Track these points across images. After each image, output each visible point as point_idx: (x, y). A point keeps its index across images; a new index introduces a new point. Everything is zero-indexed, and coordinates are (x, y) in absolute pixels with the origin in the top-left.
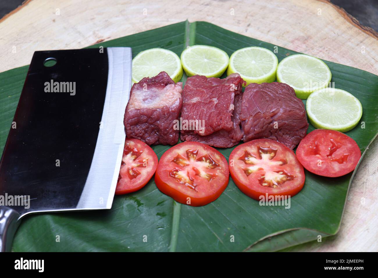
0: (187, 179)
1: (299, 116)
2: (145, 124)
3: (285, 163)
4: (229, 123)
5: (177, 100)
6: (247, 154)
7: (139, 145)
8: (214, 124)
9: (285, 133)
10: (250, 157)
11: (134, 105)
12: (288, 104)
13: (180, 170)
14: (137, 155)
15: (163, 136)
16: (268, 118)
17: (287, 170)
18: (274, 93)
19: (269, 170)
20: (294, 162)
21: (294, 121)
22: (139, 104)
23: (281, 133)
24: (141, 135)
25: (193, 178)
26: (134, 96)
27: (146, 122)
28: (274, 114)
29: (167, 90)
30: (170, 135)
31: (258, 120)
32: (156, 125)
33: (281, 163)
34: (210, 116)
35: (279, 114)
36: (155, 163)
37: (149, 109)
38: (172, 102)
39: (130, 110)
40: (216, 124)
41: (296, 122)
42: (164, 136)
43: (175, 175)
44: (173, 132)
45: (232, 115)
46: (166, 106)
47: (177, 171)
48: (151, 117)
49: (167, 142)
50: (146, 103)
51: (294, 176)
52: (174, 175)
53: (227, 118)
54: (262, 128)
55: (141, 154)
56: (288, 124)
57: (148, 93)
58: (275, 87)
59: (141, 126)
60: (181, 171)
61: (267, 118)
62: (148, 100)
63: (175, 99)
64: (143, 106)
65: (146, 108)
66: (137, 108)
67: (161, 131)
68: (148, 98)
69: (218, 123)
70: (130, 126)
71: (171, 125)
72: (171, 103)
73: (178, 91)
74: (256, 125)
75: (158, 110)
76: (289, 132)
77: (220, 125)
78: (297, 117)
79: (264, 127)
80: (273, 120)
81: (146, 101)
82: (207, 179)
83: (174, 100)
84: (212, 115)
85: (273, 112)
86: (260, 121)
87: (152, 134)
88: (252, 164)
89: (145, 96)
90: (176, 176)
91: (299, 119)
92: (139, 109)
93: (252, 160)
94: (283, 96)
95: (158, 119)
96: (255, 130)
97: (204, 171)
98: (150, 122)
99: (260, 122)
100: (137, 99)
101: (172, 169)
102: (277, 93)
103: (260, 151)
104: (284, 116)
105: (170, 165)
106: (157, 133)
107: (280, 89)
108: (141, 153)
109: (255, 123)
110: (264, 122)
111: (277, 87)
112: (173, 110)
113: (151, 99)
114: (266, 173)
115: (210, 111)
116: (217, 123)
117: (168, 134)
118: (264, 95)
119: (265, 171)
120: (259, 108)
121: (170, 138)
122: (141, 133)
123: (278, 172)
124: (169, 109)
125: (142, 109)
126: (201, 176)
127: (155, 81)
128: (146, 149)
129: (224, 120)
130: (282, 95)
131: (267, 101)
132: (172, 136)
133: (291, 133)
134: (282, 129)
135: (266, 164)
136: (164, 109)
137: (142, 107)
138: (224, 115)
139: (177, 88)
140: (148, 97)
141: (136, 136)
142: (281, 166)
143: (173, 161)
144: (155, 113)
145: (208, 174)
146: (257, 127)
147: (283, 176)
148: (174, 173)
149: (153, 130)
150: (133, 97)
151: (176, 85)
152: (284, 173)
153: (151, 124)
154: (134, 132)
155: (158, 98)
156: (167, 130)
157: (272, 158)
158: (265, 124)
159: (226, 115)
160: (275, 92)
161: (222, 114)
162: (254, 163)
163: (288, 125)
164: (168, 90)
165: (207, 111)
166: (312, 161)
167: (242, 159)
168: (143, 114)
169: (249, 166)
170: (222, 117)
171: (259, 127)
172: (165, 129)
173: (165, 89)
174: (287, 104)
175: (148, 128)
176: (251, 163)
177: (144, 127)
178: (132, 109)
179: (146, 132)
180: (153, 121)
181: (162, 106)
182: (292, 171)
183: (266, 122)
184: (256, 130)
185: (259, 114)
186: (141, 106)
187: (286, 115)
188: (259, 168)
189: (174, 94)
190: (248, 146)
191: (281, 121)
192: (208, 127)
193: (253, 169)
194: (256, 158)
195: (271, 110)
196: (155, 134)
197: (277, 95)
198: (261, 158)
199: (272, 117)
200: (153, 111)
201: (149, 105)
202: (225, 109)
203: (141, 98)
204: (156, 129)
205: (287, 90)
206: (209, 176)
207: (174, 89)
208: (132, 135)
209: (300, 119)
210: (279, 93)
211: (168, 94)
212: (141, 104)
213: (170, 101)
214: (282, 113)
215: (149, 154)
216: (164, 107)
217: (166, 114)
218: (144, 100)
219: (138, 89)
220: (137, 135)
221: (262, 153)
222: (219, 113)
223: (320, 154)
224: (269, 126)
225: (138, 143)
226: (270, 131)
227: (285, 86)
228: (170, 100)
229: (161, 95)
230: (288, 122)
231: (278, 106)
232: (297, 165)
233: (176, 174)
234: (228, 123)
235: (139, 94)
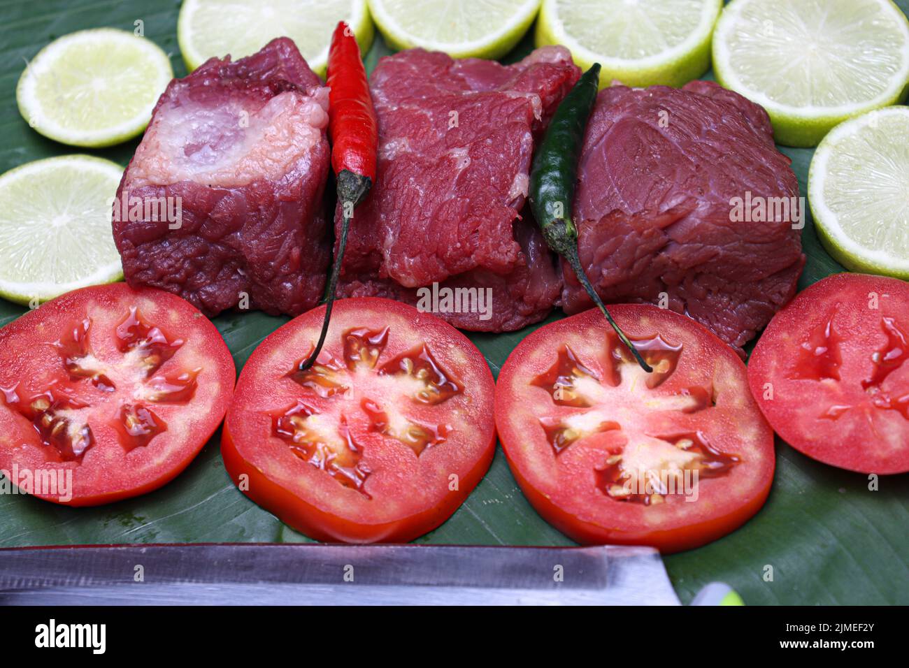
0: (338, 444)
1: (767, 230)
2: (192, 238)
3: (706, 400)
4: (504, 248)
5: (301, 155)
6: (567, 365)
7: (174, 316)
8: (450, 248)
9: (715, 289)
10: (575, 375)
11: (145, 171)
12: (732, 181)
13: (313, 412)
14: (162, 353)
15: (261, 284)
16: (651, 235)
17: (711, 432)
18: (687, 130)
19: (643, 431)
20: (738, 401)
21: (747, 245)
22: (164, 167)
23: (699, 288)
24: (179, 276)
25: (361, 444)
26: (155, 134)
27: (196, 232)
28: (675, 219)
29: (272, 114)
30: (284, 284)
31: (613, 240)
32: (231, 247)
33: (689, 402)
34: (435, 216)
35: (694, 220)
36: (224, 387)
37: (202, 189)
39: (132, 187)
40: (455, 249)
41: (755, 252)
42: (264, 285)
43: (293, 431)
44: (294, 273)
45: (518, 216)
46: (263, 182)
47: (303, 414)
48: (210, 218)
49: (279, 306)
50: (192, 162)
51: (735, 459)
52: (292, 429)
53: (499, 226)
54: (630, 267)
55: (178, 352)
56: (725, 256)
58: (693, 108)
59: (179, 246)
60: (318, 414)
61: (645, 232)
62: (202, 151)
63: (297, 152)
64: (179, 173)
65: (191, 184)
66: (158, 180)
67: (252, 268)
68: (204, 144)
69: (463, 246)
70: (136, 245)
71: (282, 249)
72: (278, 168)
73: (309, 120)
74: (605, 257)
75: (232, 191)
76: (729, 284)
77: (471, 253)
78: (758, 233)
79: (636, 265)
80: (670, 240)
81: (196, 156)
82: (412, 446)
83: (289, 154)
84: (443, 216)
85: (668, 212)
86: (619, 243)
87: (221, 274)
88: (582, 405)
89: (196, 134)
90: (299, 435)
91: (766, 239)
92: (165, 186)
93: (584, 386)
94: (716, 145)
95: (235, 226)
96: (601, 274)
97: (403, 413)
98: (210, 232)
99: (622, 247)
100: (161, 144)
101: (285, 406)
102: (698, 130)
103: (618, 354)
104: (711, 226)
105: (280, 392)
106: (239, 271)
107: (712, 115)
108: (178, 347)
109: (602, 249)
110: (636, 246)
111: (701, 108)
112: (287, 193)
113: (213, 147)
114: (631, 442)
115: (438, 200)
116: (459, 245)
117: (277, 279)
118: (645, 142)
119: (624, 433)
120: (619, 189)
121: (284, 294)
122: (177, 271)
123: (673, 440)
124: (272, 191)
125: (175, 184)
126: (392, 433)
128: (196, 330)
129: (486, 234)
130: (717, 138)
131: (654, 165)
132: (289, 285)
133: (735, 290)
134: (701, 273)
135: (630, 405)
136: (253, 188)
137: (175, 179)
138: (487, 217)
139: (307, 108)
140: (207, 138)
141: (160, 279)
142: (689, 417)
143: (290, 375)
144: (222, 204)
145: (417, 426)
146: (608, 263)
147: (689, 456)
148: (293, 421)
149: (223, 261)
150: (150, 138)
151: (305, 99)
152: (697, 446)
153: (215, 240)
154: (152, 266)
155: (236, 148)
156: (271, 266)
157: (657, 384)
158: (638, 252)
159: (492, 216)
160: (690, 125)
161: (478, 213)
162: (590, 402)
163: (725, 260)
164: (274, 118)
165: (426, 196)
166: (806, 403)
167: (545, 383)
169: (570, 413)
170: (478, 223)
171: (616, 264)
172: (264, 261)
173: (266, 109)
174: (727, 182)
175: (203, 252)
176: (578, 399)
177: (190, 250)
178: (140, 183)
179: (199, 267)
180: (217, 232)
181: (245, 177)
182: (729, 436)
183: (643, 246)
184: (605, 272)
185: (617, 216)
186: (170, 174)
187: (719, 225)
188: (602, 423)
189: (292, 133)
190: (574, 330)
191: (702, 245)
192: (429, 256)
193: (581, 425)
194: (597, 380)
195: (662, 201)
196: (236, 277)
197: (695, 138)
198: (615, 378)
199: (665, 229)
200: (216, 194)
201: (203, 170)
202: (493, 191)
203: (178, 142)
204: (234, 259)
205: (735, 117)
206: (423, 434)
207: (295, 113)
208: (143, 278)
209: (773, 241)
210: (704, 128)
211: (272, 130)
213: (274, 160)
214: (703, 215)
215: (207, 350)
216: (252, 182)
217: (261, 207)
218: (189, 150)
220: (166, 278)
221: (624, 360)
222: (471, 209)
223: (837, 378)
224: (653, 260)
225: (172, 306)
226: (658, 279)
227: (733, 99)
228: (276, 155)
229: (251, 136)
230: (723, 249)
231: (691, 186)
232: (748, 412)
233: (298, 426)
234: (500, 245)
235: (177, 127)
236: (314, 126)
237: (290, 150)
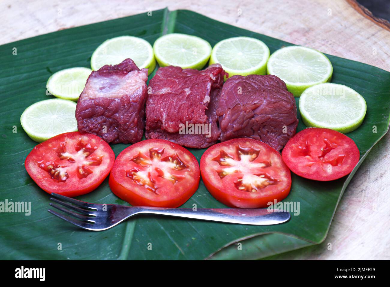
0: (147, 180)
2: (101, 117)
5: (139, 88)
7: (94, 141)
8: (184, 118)
11: (88, 94)
13: (139, 171)
15: (123, 131)
17: (271, 173)
22: (93, 93)
24: (96, 130)
26: (89, 84)
27: (103, 114)
29: (129, 77)
32: (114, 119)
36: (111, 161)
37: (106, 99)
38: (134, 90)
39: (83, 100)
43: (132, 176)
44: (135, 127)
46: (127, 96)
48: (108, 109)
49: (128, 139)
50: (102, 92)
51: (279, 180)
54: (243, 124)
55: (95, 151)
57: (108, 81)
59: (97, 120)
62: (105, 89)
63: (138, 87)
64: (98, 95)
65: (102, 98)
66: (92, 97)
67: (121, 126)
68: (106, 87)
69: (189, 117)
70: (83, 119)
72: (132, 92)
73: (141, 78)
75: (116, 99)
77: (191, 119)
81: (103, 90)
82: (172, 181)
83: (136, 88)
87: (110, 130)
89: (103, 84)
90: (134, 177)
92: (94, 99)
95: (117, 111)
98: (107, 114)
100: (92, 86)
101: (130, 169)
103: (239, 152)
105: (129, 165)
106: (116, 128)
108: (96, 149)
112: (135, 100)
113: (109, 87)
114: (245, 175)
117: (129, 129)
119: (243, 173)
121: (131, 134)
122: (96, 128)
123: (259, 175)
124: (130, 99)
125: (97, 98)
127: (118, 69)
128: (101, 145)
129: (196, 113)
135: (244, 166)
136: (123, 98)
137: (97, 96)
138: (196, 107)
140: (107, 85)
141: (90, 131)
142: (263, 169)
143: (132, 160)
144: (113, 104)
145: (173, 176)
147: (264, 180)
148: (133, 173)
149: (111, 124)
151: (141, 72)
152: (266, 177)
153: (109, 117)
154: (88, 126)
156: (127, 125)
157: (253, 160)
161: (193, 106)
168: (98, 105)
170: (194, 109)
172: (125, 123)
173: (127, 76)
175: (105, 122)
177: (100, 121)
178: (86, 98)
180: (110, 114)
181: (121, 95)
186: (96, 95)
189: (136, 81)
192: (178, 121)
196: (114, 130)
200: (110, 101)
201: (106, 94)
203: (98, 86)
204: (114, 123)
206: (175, 178)
207: (137, 76)
208: (85, 130)
211: (129, 81)
212: (97, 93)
213: (131, 90)
215: (105, 150)
216: (123, 96)
217: (126, 104)
218: (101, 89)
219: (95, 77)
220: (92, 131)
225: (93, 138)
228: (131, 88)
229: (122, 83)
235: (96, 82)
236: (143, 80)
237: (136, 86)
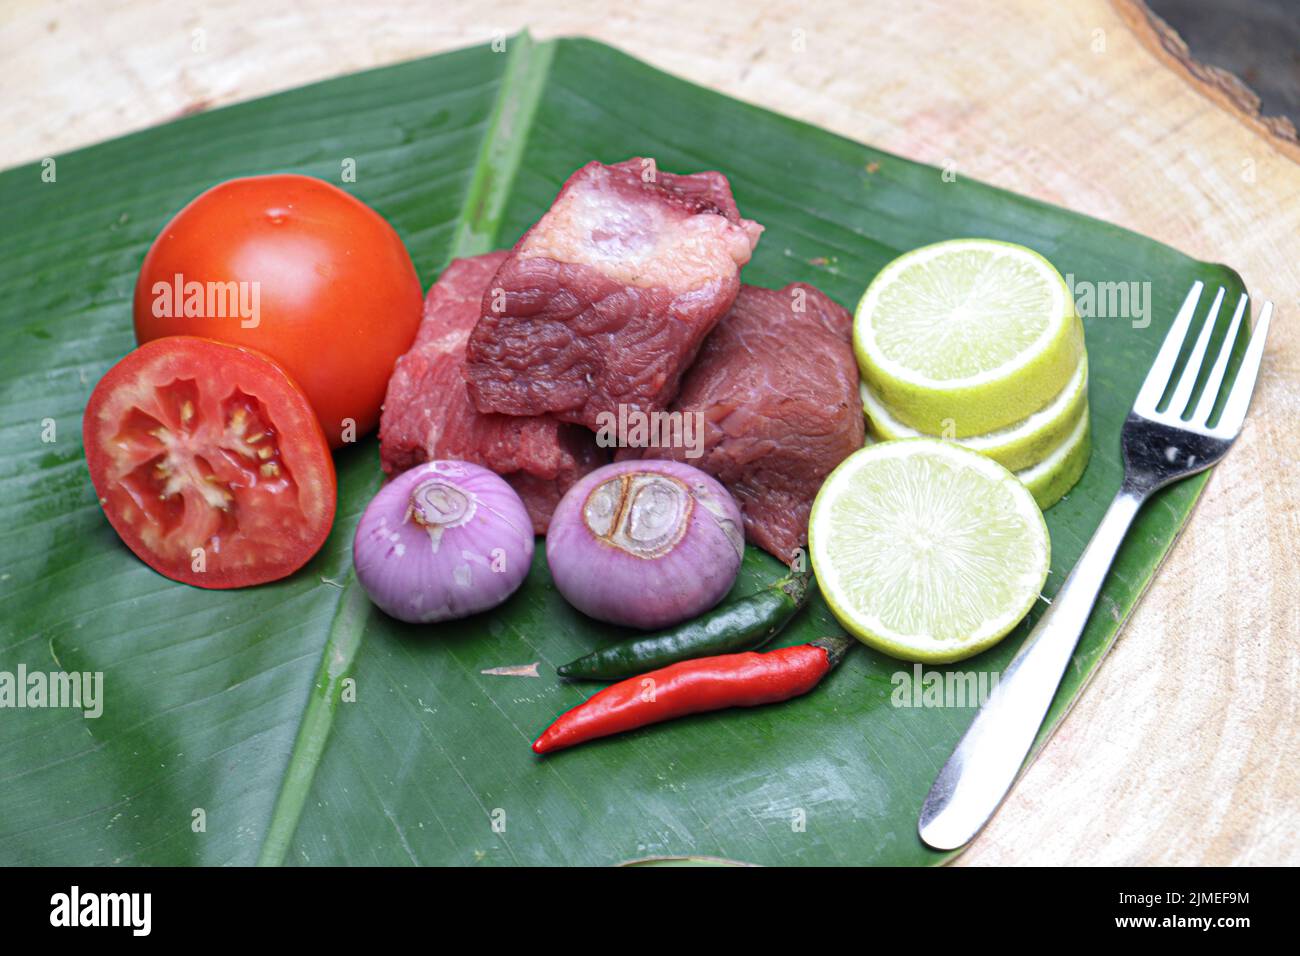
2: (559, 325)
5: (712, 279)
11: (550, 242)
15: (605, 395)
22: (568, 243)
24: (521, 361)
26: (568, 207)
27: (565, 320)
29: (694, 228)
30: (632, 405)
32: (596, 347)
37: (601, 276)
38: (693, 279)
39: (528, 254)
42: (608, 397)
46: (665, 290)
48: (593, 308)
50: (598, 248)
57: (627, 216)
59: (541, 330)
62: (610, 241)
63: (709, 274)
64: (581, 255)
65: (590, 269)
66: (558, 254)
67: (607, 377)
68: (614, 235)
71: (649, 367)
72: (684, 283)
73: (729, 249)
75: (630, 290)
81: (603, 245)
83: (701, 274)
87: (566, 374)
89: (608, 223)
92: (560, 263)
95: (615, 325)
98: (582, 325)
100: (573, 219)
106: (588, 376)
112: (683, 310)
113: (623, 241)
122: (524, 356)
124: (669, 303)
125: (573, 264)
127: (671, 188)
132: (637, 408)
136: (651, 293)
137: (576, 259)
139: (736, 238)
140: (618, 229)
144: (613, 300)
149: (578, 360)
150: (562, 210)
151: (736, 228)
153: (584, 335)
155: (647, 247)
156: (628, 381)
164: (695, 232)
168: (564, 285)
172: (624, 373)
173: (690, 222)
175: (562, 344)
177: (550, 337)
178: (537, 250)
179: (547, 358)
180: (592, 326)
181: (648, 279)
186: (574, 253)
189: (710, 255)
196: (580, 382)
200: (611, 287)
201: (606, 258)
203: (590, 224)
204: (590, 361)
207: (721, 236)
211: (690, 243)
212: (578, 246)
213: (684, 273)
216: (655, 286)
217: (650, 315)
218: (597, 236)
219: (596, 186)
228: (688, 268)
229: (666, 239)
235: (592, 209)
236: (736, 261)
237: (703, 270)
